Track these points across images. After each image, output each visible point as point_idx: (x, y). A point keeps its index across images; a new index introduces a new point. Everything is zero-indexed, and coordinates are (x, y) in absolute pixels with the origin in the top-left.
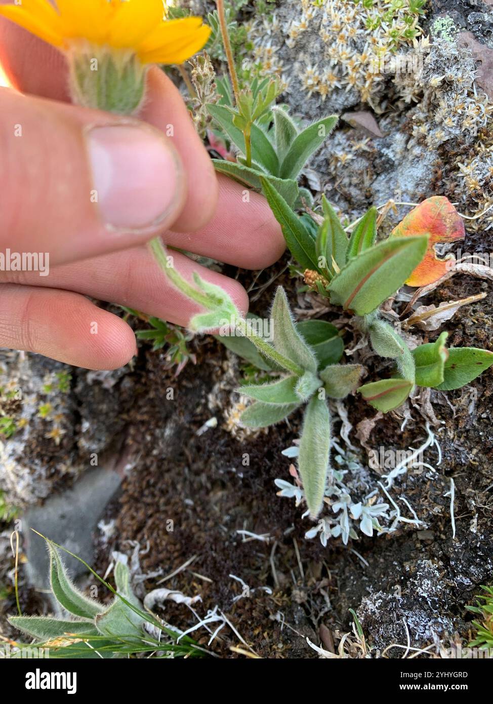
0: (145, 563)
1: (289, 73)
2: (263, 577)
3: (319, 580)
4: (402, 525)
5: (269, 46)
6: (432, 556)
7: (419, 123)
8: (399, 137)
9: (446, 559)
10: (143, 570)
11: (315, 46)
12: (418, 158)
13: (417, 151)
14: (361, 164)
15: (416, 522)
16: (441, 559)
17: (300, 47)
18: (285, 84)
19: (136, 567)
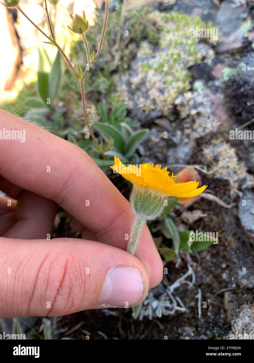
0: (60, 325)
1: (133, 99)
2: (114, 333)
3: (141, 334)
4: (177, 311)
5: (124, 87)
6: (191, 325)
7: (187, 128)
8: (179, 133)
9: (197, 327)
10: (58, 328)
11: (144, 89)
12: (187, 144)
13: (186, 140)
14: (162, 144)
15: (183, 309)
16: (194, 327)
17: (138, 89)
18: (130, 105)
19: (55, 326)
